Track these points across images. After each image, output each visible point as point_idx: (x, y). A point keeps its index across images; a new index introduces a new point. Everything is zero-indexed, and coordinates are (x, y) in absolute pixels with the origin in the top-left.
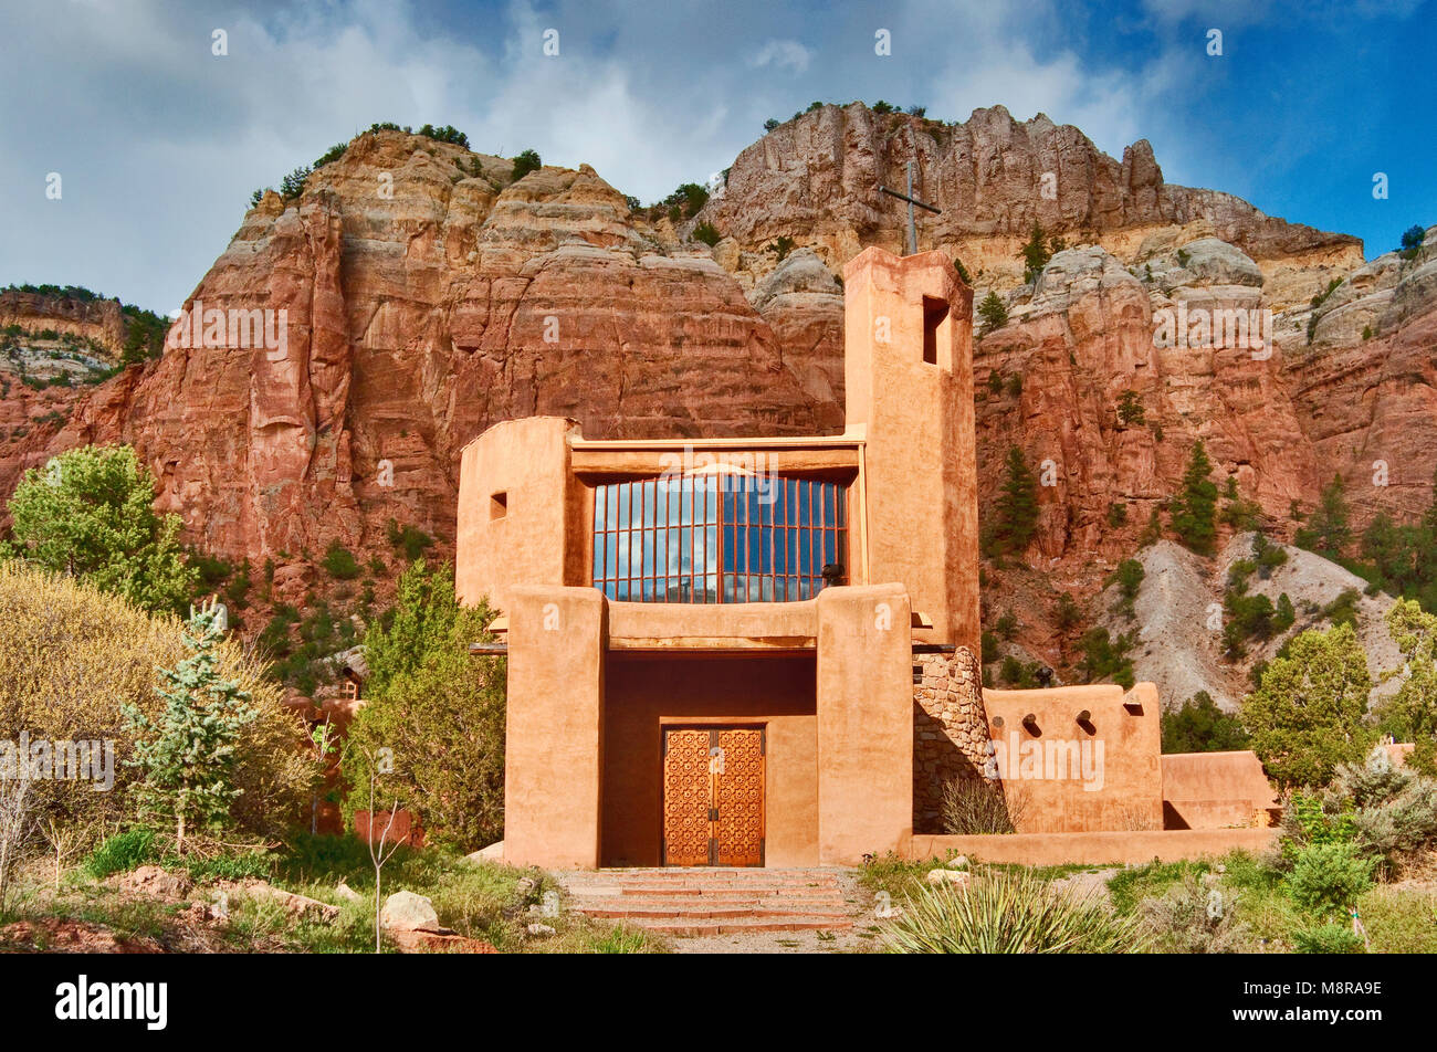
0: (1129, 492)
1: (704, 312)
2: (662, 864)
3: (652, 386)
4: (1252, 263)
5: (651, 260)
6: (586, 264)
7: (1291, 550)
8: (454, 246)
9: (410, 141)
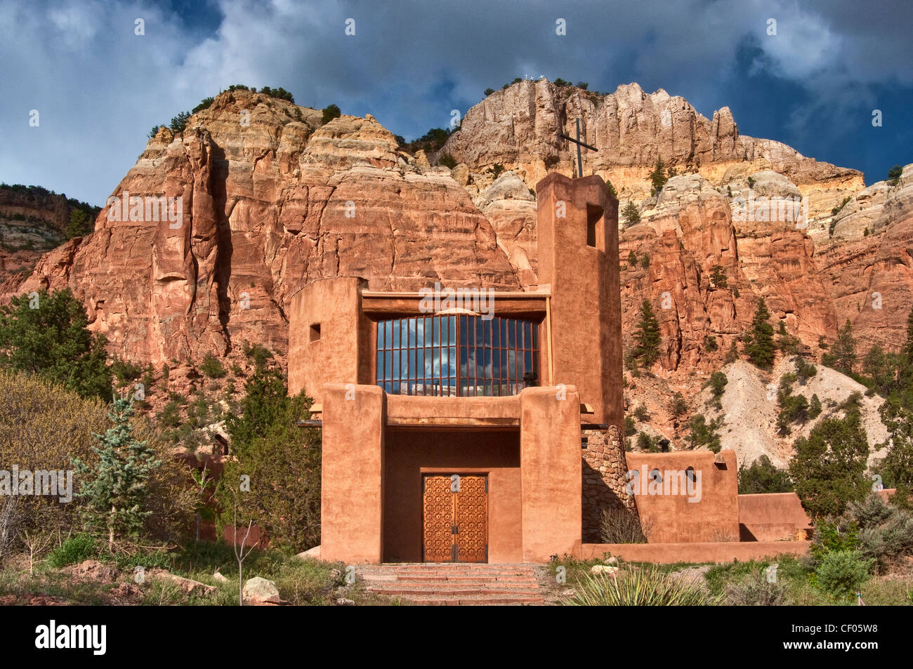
0: (717, 329)
1: (446, 211)
2: (423, 561)
3: (413, 257)
4: (794, 186)
5: (411, 177)
6: (370, 178)
7: (819, 368)
8: (285, 165)
9: (255, 97)
